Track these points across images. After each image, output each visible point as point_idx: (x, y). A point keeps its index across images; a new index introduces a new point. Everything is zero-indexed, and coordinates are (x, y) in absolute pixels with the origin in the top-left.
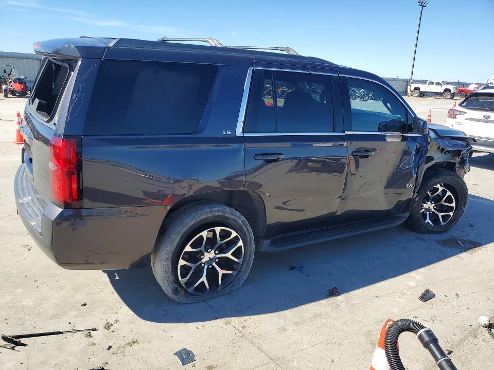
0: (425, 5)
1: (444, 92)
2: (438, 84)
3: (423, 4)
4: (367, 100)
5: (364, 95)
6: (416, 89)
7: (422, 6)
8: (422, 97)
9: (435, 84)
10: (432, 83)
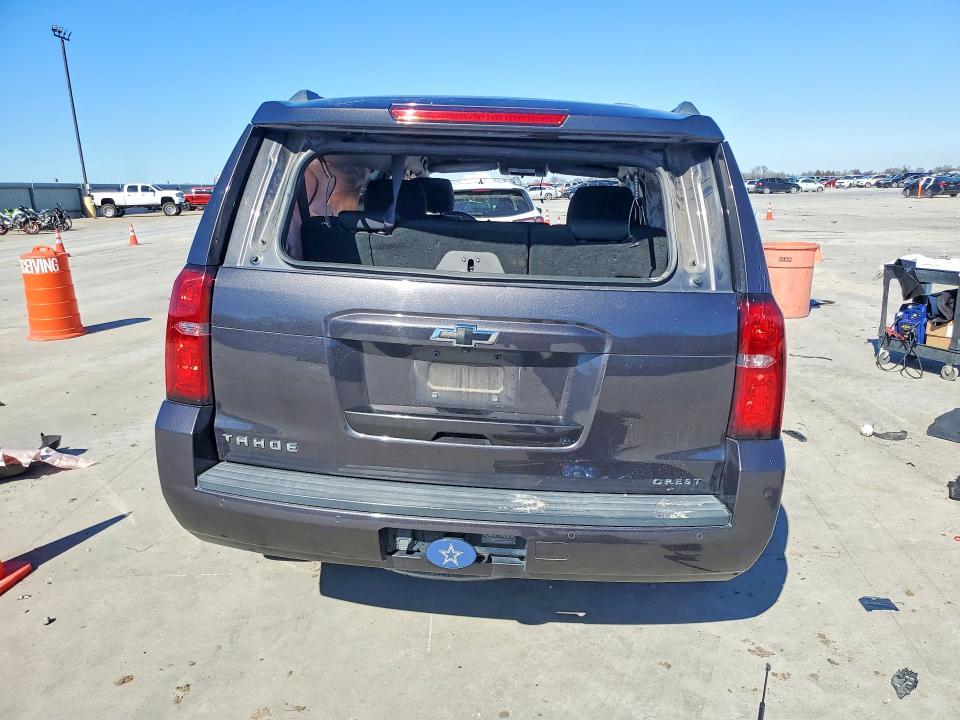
0: (66, 37)
1: (162, 204)
2: (145, 189)
3: (62, 35)
4: (36, 233)
5: (27, 221)
6: (105, 201)
7: (63, 38)
8: (120, 216)
9: (139, 189)
10: (133, 189)
